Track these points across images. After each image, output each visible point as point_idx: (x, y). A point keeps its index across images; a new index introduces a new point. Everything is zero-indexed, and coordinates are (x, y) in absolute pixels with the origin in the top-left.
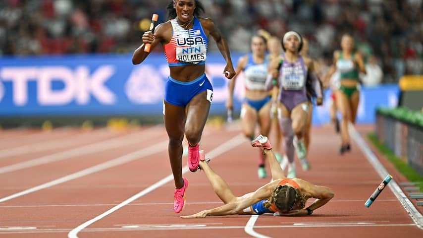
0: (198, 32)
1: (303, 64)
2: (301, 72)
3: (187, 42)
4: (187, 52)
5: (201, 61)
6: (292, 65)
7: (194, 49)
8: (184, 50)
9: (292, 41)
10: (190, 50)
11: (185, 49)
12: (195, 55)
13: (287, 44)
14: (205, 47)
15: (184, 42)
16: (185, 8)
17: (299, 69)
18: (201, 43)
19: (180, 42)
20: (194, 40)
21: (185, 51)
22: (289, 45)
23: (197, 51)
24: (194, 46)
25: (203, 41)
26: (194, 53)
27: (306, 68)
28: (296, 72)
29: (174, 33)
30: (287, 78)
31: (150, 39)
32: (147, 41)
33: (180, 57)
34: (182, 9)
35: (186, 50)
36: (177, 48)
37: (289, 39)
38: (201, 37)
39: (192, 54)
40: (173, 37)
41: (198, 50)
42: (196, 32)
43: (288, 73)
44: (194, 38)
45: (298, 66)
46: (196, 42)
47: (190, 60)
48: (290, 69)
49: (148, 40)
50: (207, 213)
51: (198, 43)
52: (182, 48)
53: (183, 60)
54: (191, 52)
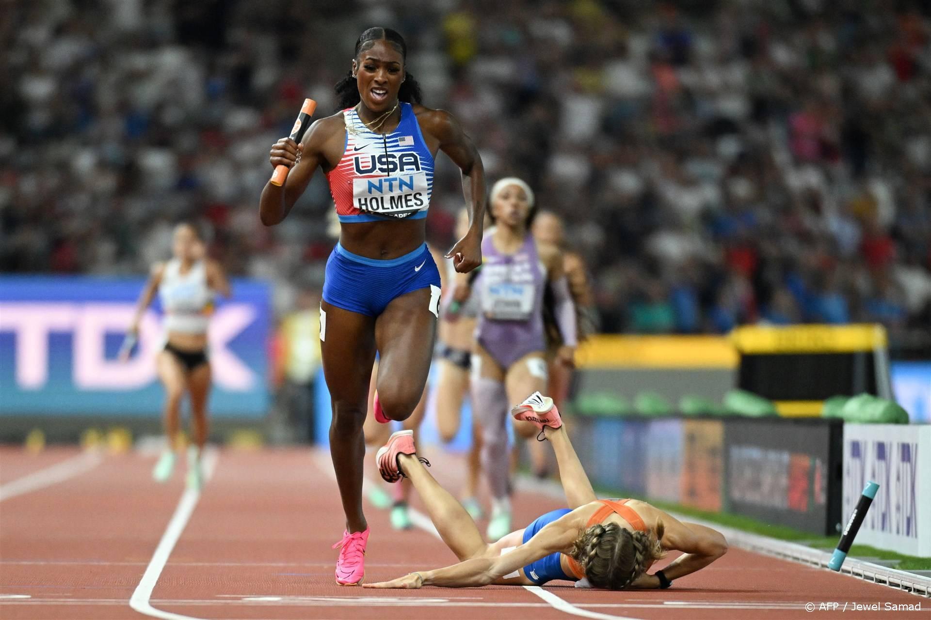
0: (409, 141)
1: (534, 258)
2: (528, 277)
3: (378, 166)
4: (380, 189)
5: (415, 212)
6: (508, 261)
7: (396, 183)
8: (371, 185)
9: (513, 200)
10: (386, 185)
11: (375, 181)
12: (400, 197)
13: (499, 207)
14: (426, 177)
15: (370, 164)
16: (379, 75)
17: (524, 271)
18: (414, 167)
19: (361, 165)
20: (397, 161)
21: (375, 187)
22: (505, 209)
23: (405, 188)
24: (397, 174)
25: (419, 162)
26: (396, 193)
27: (543, 269)
28: (516, 278)
29: (349, 142)
30: (493, 290)
31: (289, 154)
32: (279, 158)
33: (363, 202)
34: (372, 78)
35: (377, 184)
36: (354, 180)
37: (506, 196)
38: (415, 153)
39: (392, 194)
40: (346, 153)
41: (406, 184)
42: (404, 140)
43: (497, 279)
44: (398, 155)
45: (521, 263)
46: (402, 164)
47: (387, 208)
48: (502, 269)
49: (283, 156)
50: (424, 578)
51: (405, 167)
52: (366, 180)
53: (370, 209)
54: (391, 190)
